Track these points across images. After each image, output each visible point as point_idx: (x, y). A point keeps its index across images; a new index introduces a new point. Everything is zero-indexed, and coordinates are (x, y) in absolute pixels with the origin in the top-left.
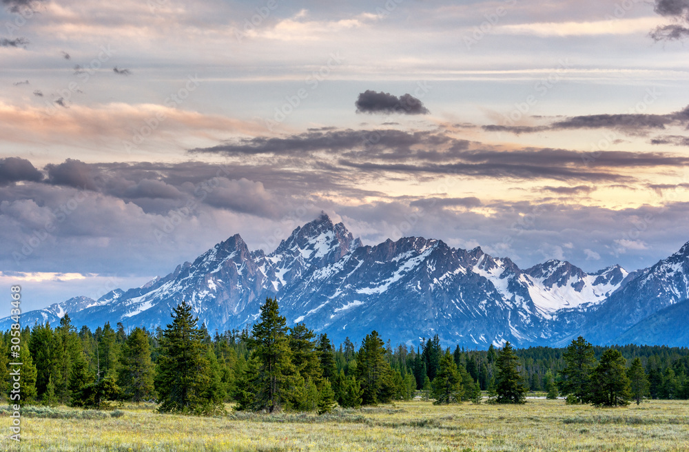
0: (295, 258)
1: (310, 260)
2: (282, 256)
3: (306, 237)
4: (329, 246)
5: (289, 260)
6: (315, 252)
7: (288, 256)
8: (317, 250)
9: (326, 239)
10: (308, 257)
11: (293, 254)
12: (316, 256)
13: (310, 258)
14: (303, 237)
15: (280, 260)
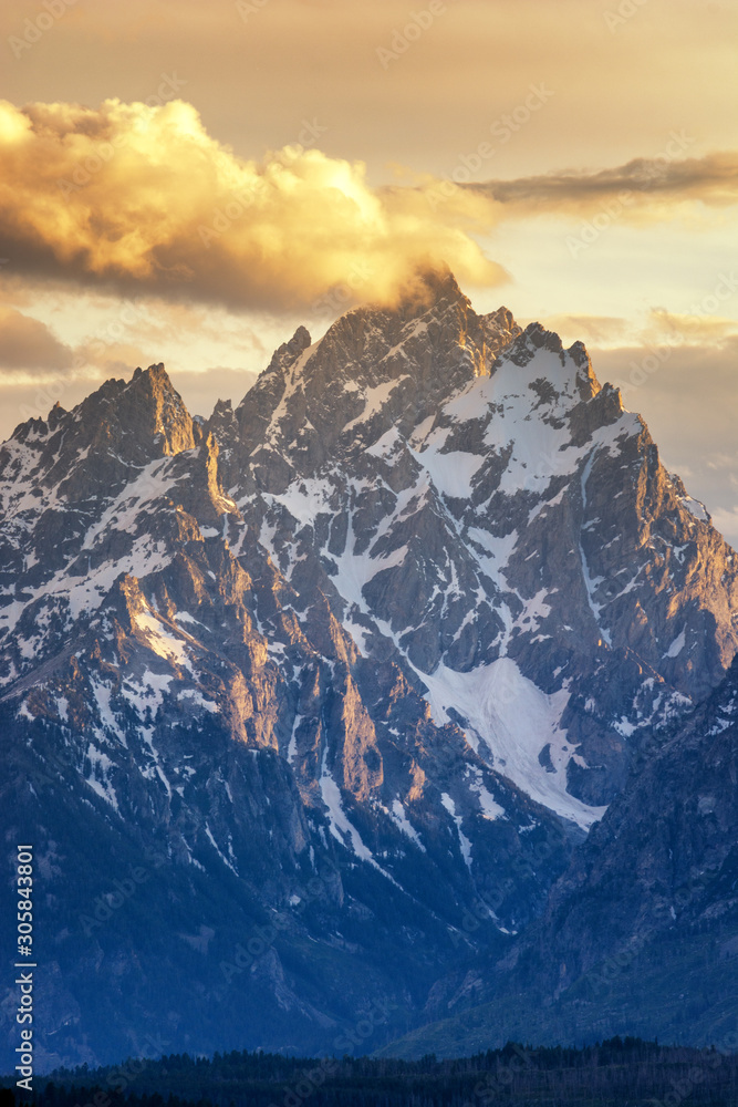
0: (403, 497)
1: (481, 509)
2: (330, 489)
3: (351, 386)
4: (565, 435)
5: (372, 507)
6: (498, 464)
7: (359, 485)
8: (507, 453)
9: (533, 397)
10: (464, 491)
11: (388, 473)
12: (510, 484)
13: (478, 498)
14: (337, 388)
15: (326, 509)
